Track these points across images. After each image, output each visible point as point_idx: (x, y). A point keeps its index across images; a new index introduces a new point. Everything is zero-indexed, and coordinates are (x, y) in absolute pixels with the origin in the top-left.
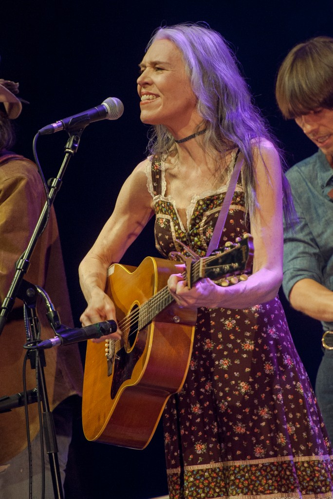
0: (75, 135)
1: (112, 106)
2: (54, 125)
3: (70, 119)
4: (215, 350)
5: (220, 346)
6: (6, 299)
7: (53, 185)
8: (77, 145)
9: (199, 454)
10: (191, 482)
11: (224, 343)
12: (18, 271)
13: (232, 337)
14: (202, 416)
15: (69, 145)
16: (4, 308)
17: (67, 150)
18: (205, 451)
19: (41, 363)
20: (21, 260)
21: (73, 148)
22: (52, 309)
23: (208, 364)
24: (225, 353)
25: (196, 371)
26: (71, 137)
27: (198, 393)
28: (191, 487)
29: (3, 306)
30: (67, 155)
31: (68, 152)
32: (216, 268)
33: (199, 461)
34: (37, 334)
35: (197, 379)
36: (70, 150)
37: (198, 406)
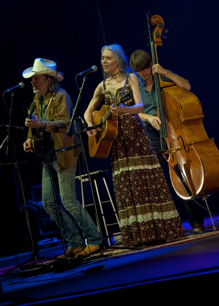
2: (80, 74)
3: (84, 72)
7: (81, 89)
9: (122, 156)
10: (121, 163)
13: (128, 125)
14: (122, 146)
21: (85, 79)
23: (122, 132)
24: (127, 129)
25: (119, 135)
27: (120, 140)
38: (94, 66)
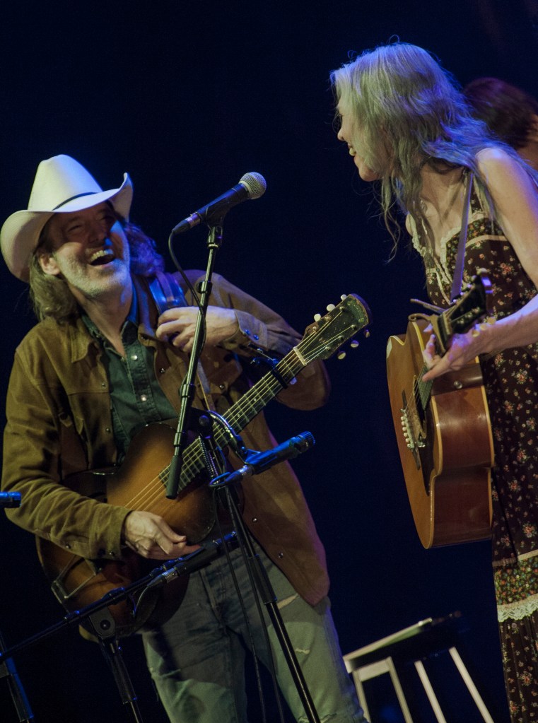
0: (215, 226)
1: (252, 182)
2: (189, 219)
3: (206, 208)
4: (516, 412)
5: (519, 405)
6: (177, 434)
7: (202, 290)
8: (220, 238)
9: (530, 538)
10: (529, 573)
11: (523, 401)
12: (184, 399)
13: (529, 392)
14: (523, 493)
15: (211, 239)
16: (177, 446)
17: (210, 245)
18: (536, 533)
19: (234, 500)
20: (185, 386)
21: (216, 241)
22: (233, 435)
23: (514, 430)
24: (528, 412)
25: (504, 442)
26: (212, 229)
27: (512, 467)
28: (530, 579)
29: (175, 443)
30: (211, 251)
31: (212, 248)
32: (460, 320)
33: (532, 547)
34: (222, 468)
35: (507, 451)
36: (213, 245)
37: (516, 481)
38: (246, 176)
